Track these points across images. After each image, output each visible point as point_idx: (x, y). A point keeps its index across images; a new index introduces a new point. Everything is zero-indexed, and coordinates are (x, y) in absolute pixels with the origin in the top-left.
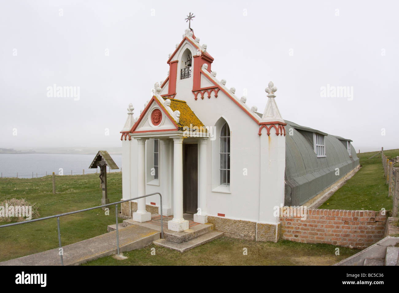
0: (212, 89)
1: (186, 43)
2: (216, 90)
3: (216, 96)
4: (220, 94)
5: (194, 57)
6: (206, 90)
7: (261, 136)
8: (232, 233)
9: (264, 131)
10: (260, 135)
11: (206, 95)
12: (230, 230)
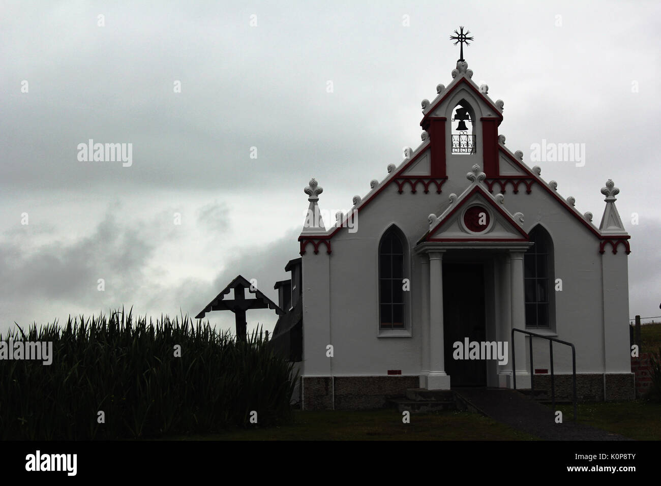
0: (521, 180)
1: (463, 89)
2: (529, 182)
3: (529, 192)
4: (535, 189)
5: (482, 119)
6: (509, 179)
7: (603, 255)
8: (564, 396)
9: (608, 249)
10: (602, 252)
11: (509, 188)
12: (559, 393)
